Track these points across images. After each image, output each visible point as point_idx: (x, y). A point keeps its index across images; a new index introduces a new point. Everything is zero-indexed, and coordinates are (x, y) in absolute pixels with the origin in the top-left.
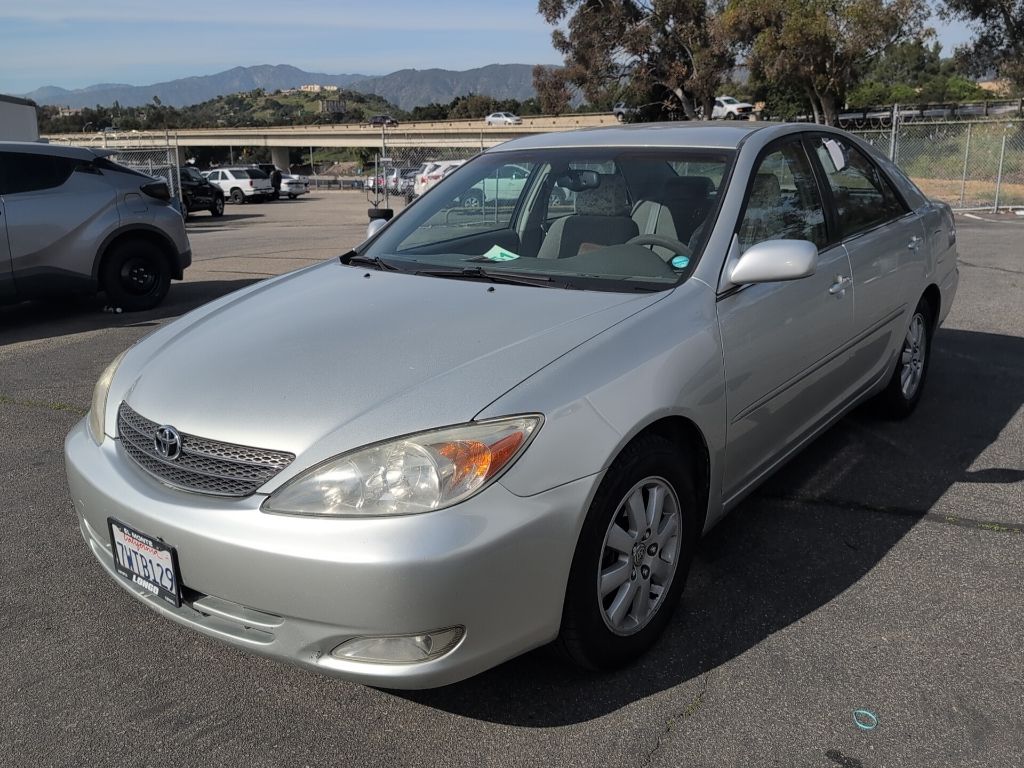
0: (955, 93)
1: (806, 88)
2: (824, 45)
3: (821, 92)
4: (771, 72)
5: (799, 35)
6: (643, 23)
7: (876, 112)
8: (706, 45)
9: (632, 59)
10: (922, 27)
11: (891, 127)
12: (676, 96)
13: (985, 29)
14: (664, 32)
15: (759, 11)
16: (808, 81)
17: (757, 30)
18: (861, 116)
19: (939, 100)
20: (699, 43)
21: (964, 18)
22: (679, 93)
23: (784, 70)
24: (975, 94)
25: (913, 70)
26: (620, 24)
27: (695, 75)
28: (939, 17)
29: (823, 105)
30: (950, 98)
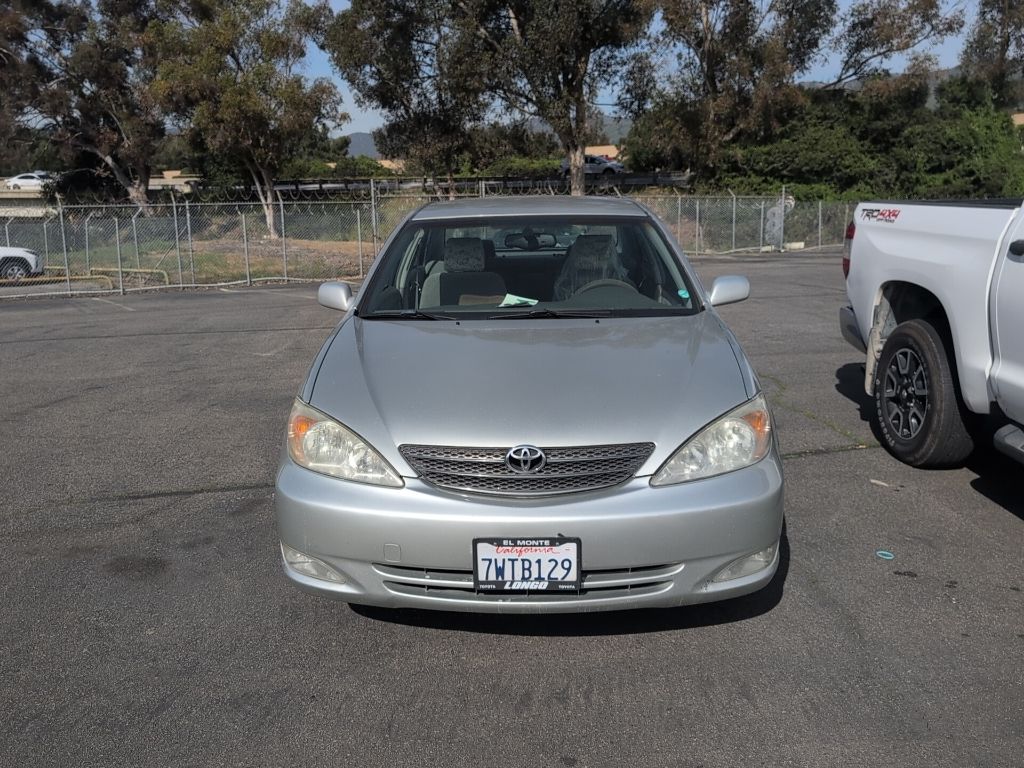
0: (364, 169)
1: (245, 160)
2: (259, 121)
3: (262, 164)
4: (213, 144)
5: (237, 111)
6: (53, 85)
7: (305, 184)
8: (132, 114)
9: (46, 121)
10: (337, 111)
11: (370, 199)
12: (107, 164)
13: (392, 118)
14: (82, 95)
15: (192, 84)
16: (248, 154)
17: (192, 103)
18: (294, 187)
19: (352, 176)
20: (125, 111)
21: (377, 107)
22: (109, 160)
23: (226, 141)
24: (380, 171)
25: (308, 147)
26: (33, 82)
27: (126, 143)
28: (356, 105)
29: (265, 177)
30: (360, 174)
